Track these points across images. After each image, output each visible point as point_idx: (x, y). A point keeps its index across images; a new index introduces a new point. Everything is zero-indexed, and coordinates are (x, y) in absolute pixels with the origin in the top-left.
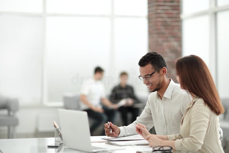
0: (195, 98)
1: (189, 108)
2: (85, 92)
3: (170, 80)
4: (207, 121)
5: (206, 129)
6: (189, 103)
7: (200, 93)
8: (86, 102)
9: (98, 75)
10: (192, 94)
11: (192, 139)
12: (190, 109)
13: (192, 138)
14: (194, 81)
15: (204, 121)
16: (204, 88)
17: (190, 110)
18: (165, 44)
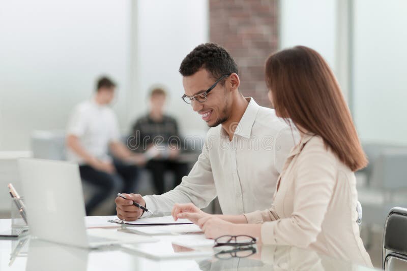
0: (305, 135)
1: (293, 156)
2: (76, 129)
3: (249, 100)
4: (331, 183)
5: (327, 201)
6: (294, 147)
7: (315, 124)
8: (78, 151)
9: (104, 94)
10: (299, 126)
11: (298, 221)
12: (294, 159)
13: (296, 217)
14: (301, 101)
15: (325, 185)
16: (323, 114)
17: (295, 161)
18: (244, 31)
